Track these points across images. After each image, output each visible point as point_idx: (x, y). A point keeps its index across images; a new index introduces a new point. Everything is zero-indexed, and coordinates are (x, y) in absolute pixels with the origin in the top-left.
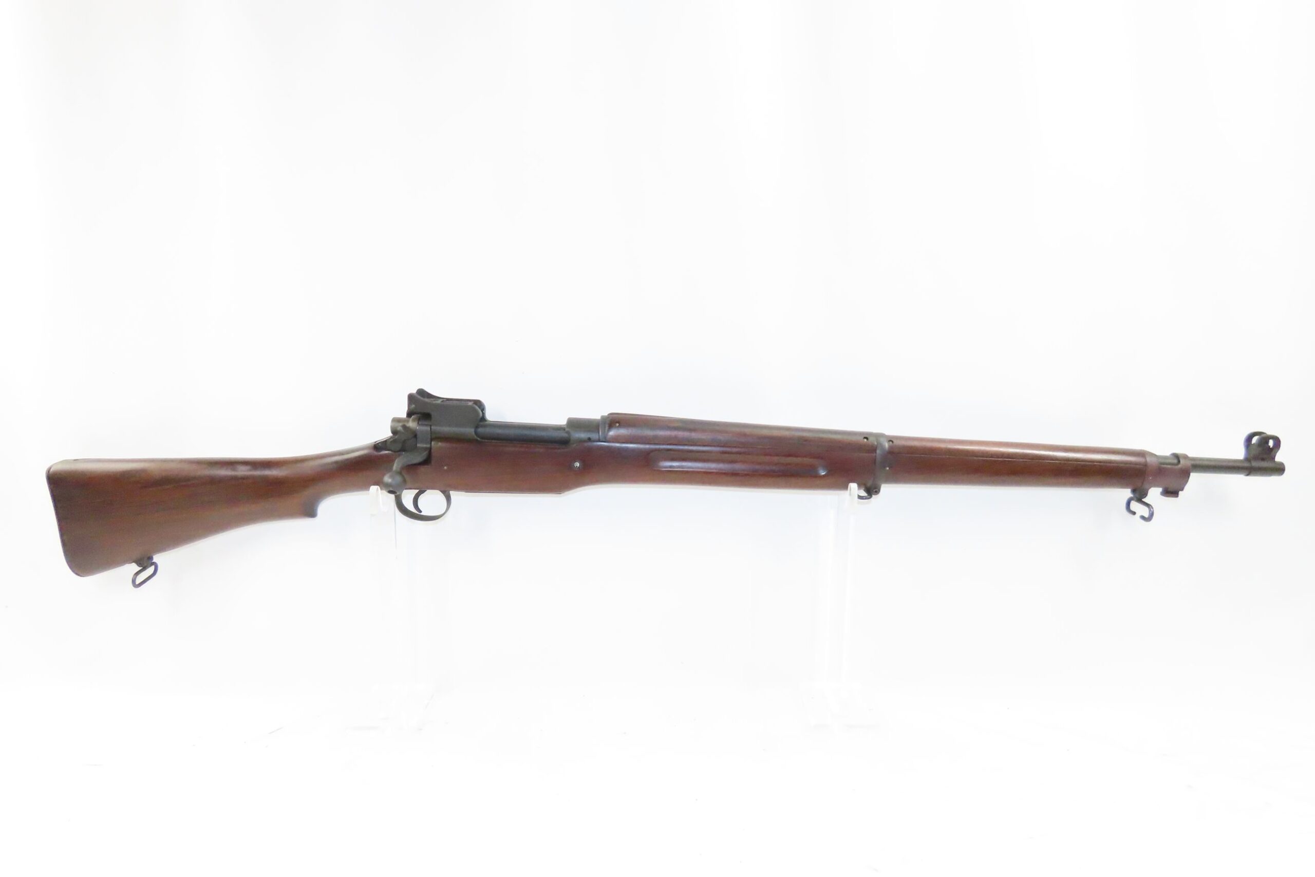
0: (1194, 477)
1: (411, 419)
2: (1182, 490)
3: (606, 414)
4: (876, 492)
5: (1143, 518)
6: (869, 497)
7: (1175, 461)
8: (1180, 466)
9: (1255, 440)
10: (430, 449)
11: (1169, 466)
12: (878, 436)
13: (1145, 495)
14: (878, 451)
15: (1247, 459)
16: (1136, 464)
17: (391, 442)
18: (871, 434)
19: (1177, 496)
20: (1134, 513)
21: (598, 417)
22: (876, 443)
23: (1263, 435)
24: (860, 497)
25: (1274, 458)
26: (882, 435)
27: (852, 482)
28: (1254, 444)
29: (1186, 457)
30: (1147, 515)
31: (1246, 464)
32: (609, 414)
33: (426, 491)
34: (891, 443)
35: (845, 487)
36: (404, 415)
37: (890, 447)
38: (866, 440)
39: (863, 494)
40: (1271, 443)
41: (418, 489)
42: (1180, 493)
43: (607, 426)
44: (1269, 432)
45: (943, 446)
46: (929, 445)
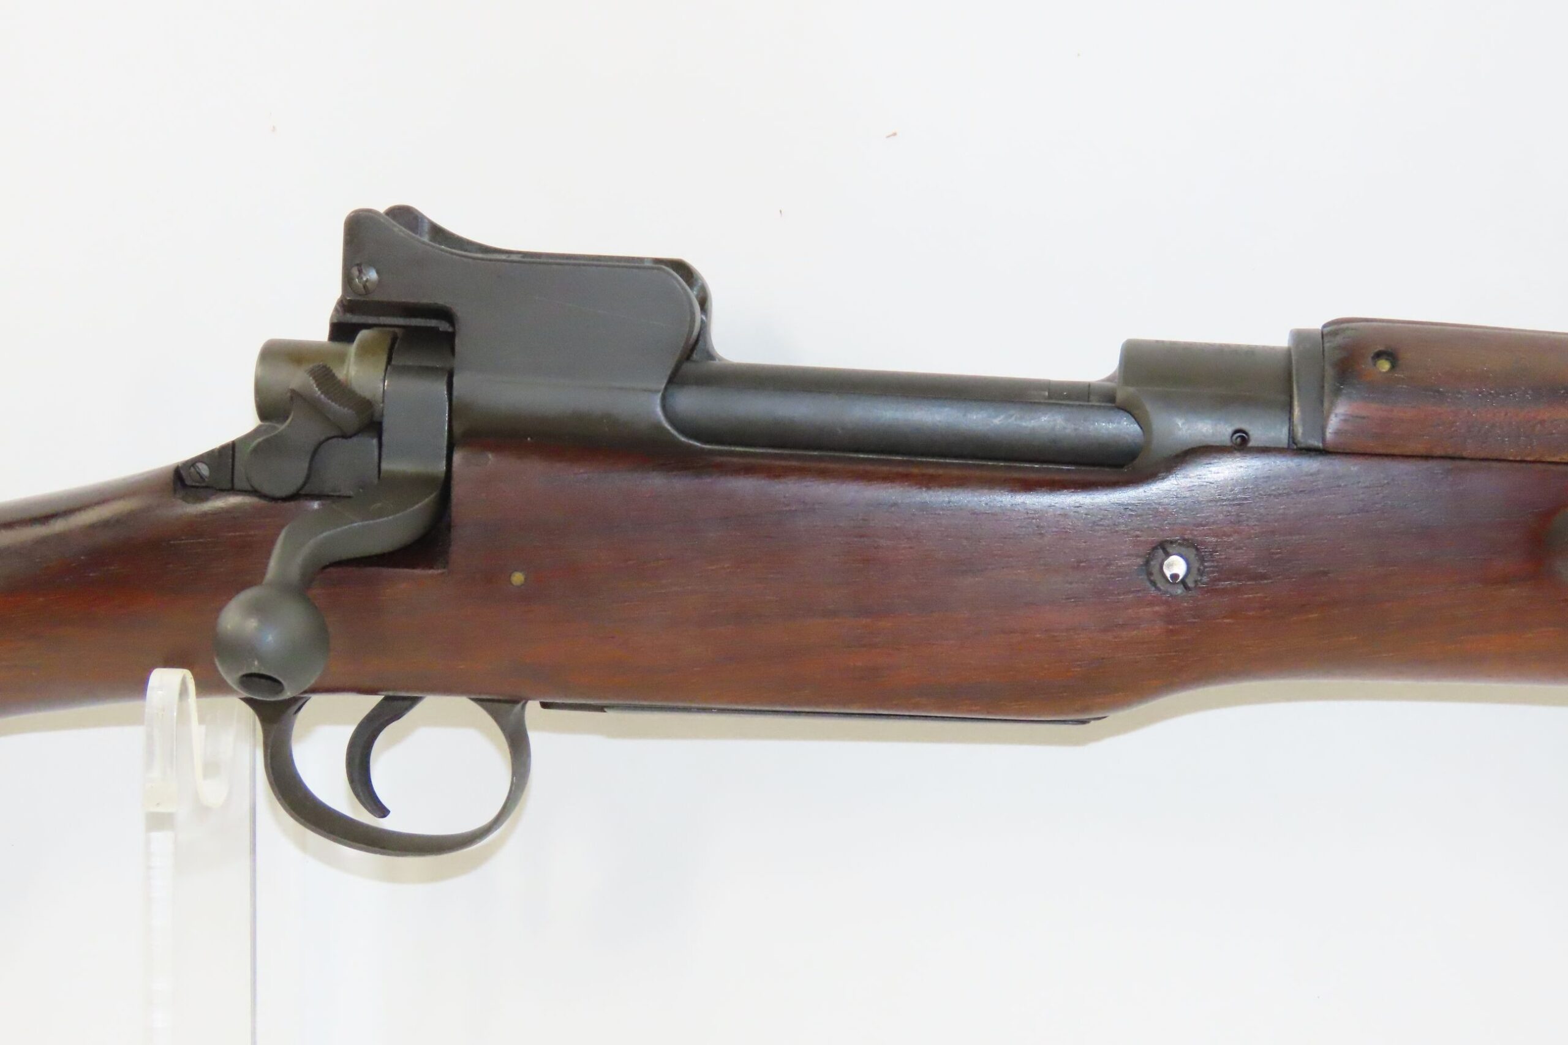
1: (353, 349)
3: (1315, 323)
10: (446, 484)
17: (256, 450)
21: (1280, 340)
32: (1325, 326)
33: (414, 701)
36: (318, 332)
41: (372, 691)
43: (1330, 372)
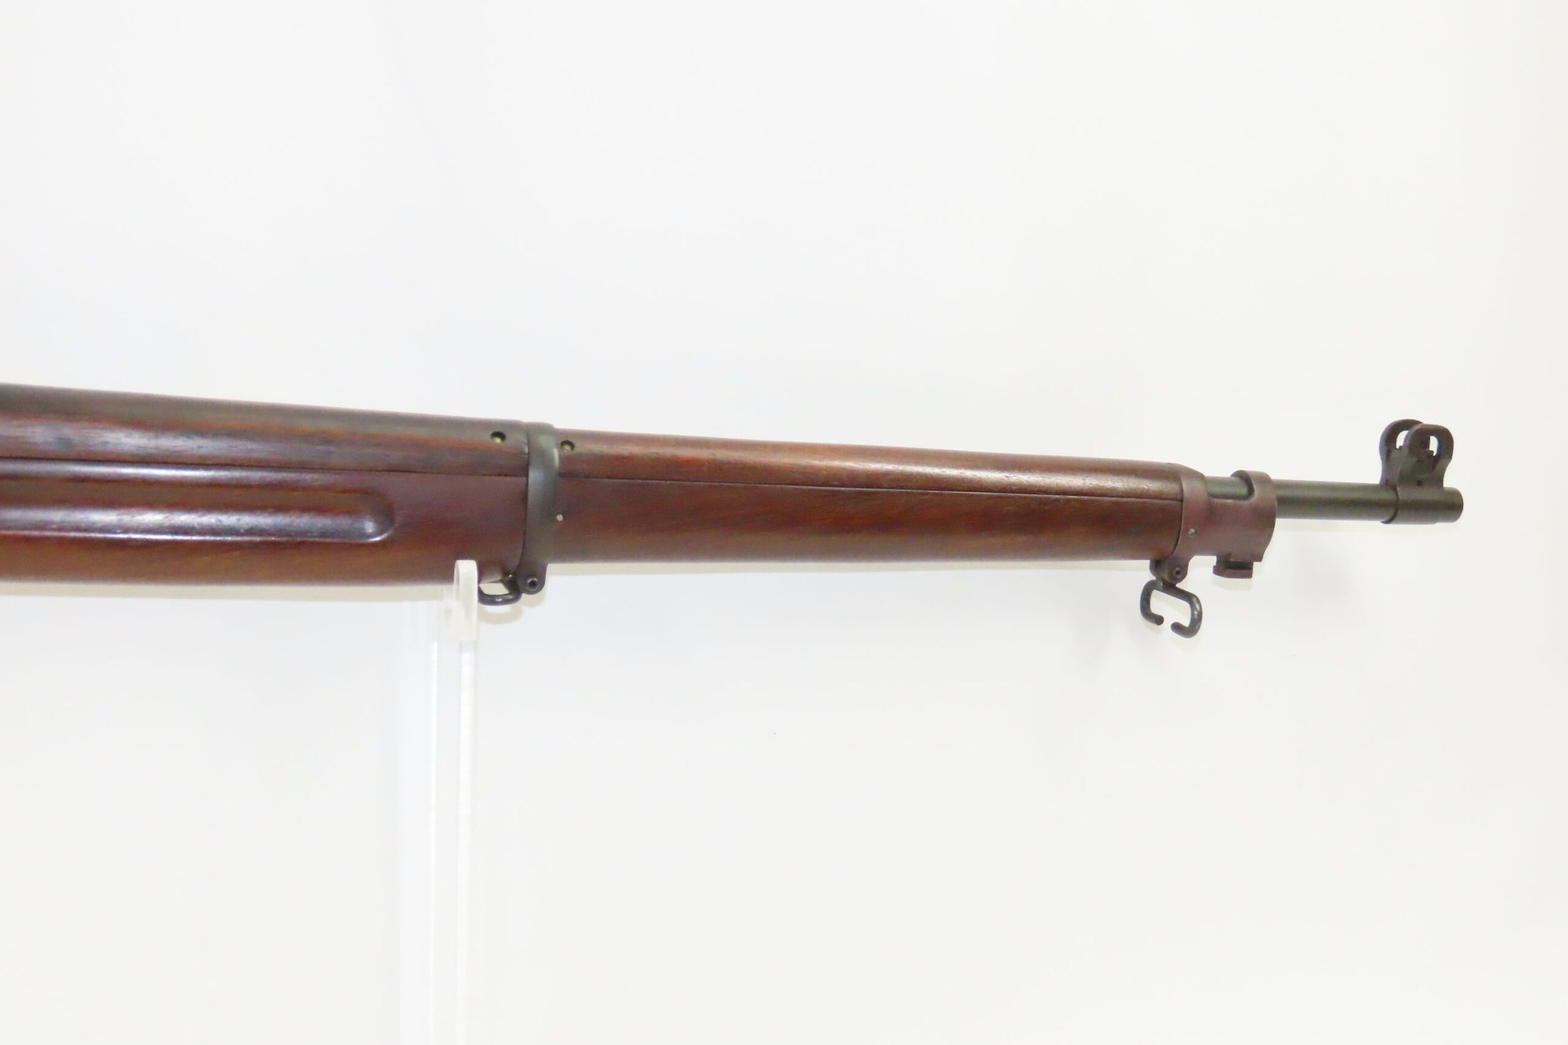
0: (1284, 528)
2: (1259, 558)
4: (533, 584)
5: (1177, 628)
6: (510, 597)
7: (1244, 491)
8: (1253, 499)
9: (1401, 439)
11: (1230, 501)
12: (532, 431)
13: (1181, 572)
14: (535, 476)
15: (1387, 483)
16: (1159, 496)
18: (515, 426)
19: (1250, 576)
20: (1159, 620)
22: (526, 450)
23: (1417, 427)
24: (485, 599)
25: (1440, 480)
26: (545, 430)
27: (459, 559)
28: (1401, 447)
29: (1265, 480)
30: (1186, 622)
31: (1387, 496)
34: (567, 448)
35: (446, 575)
37: (564, 459)
38: (498, 440)
39: (498, 589)
40: (1434, 444)
42: (1256, 565)
44: (1428, 419)
45: (704, 454)
46: (668, 452)
